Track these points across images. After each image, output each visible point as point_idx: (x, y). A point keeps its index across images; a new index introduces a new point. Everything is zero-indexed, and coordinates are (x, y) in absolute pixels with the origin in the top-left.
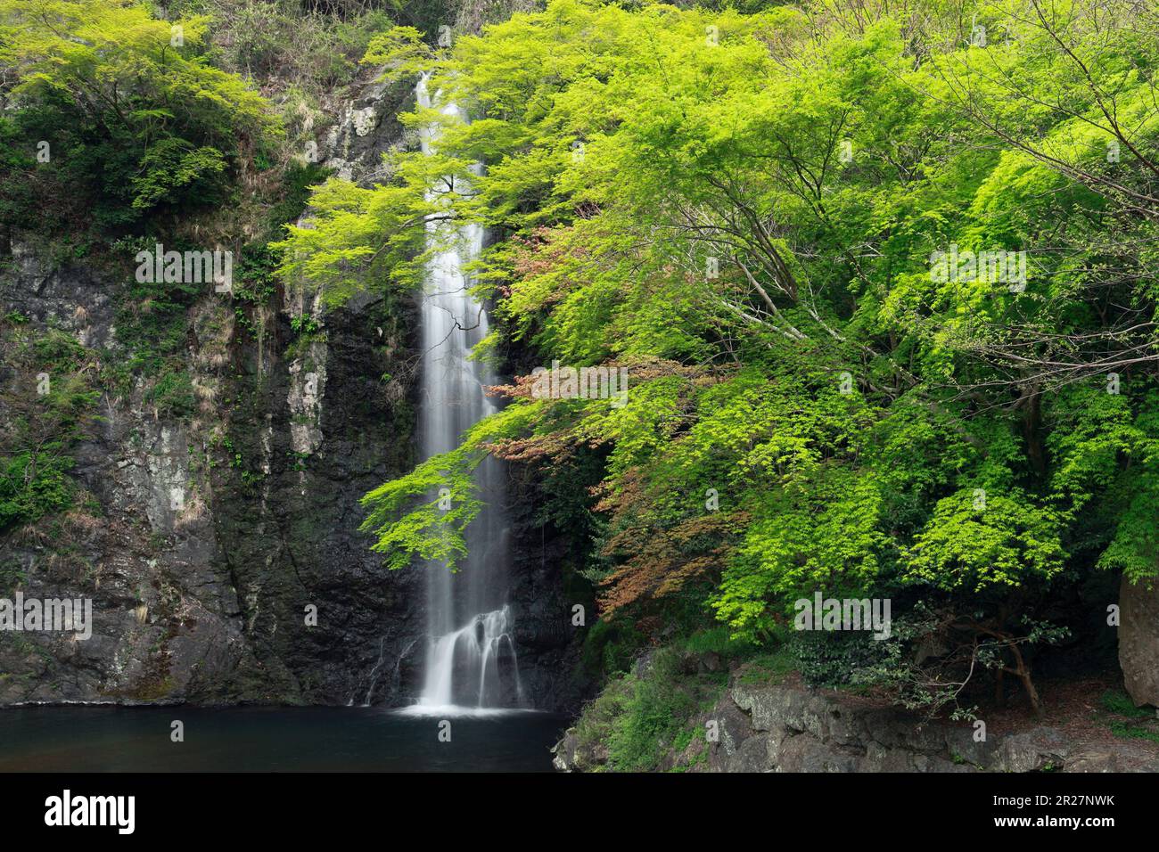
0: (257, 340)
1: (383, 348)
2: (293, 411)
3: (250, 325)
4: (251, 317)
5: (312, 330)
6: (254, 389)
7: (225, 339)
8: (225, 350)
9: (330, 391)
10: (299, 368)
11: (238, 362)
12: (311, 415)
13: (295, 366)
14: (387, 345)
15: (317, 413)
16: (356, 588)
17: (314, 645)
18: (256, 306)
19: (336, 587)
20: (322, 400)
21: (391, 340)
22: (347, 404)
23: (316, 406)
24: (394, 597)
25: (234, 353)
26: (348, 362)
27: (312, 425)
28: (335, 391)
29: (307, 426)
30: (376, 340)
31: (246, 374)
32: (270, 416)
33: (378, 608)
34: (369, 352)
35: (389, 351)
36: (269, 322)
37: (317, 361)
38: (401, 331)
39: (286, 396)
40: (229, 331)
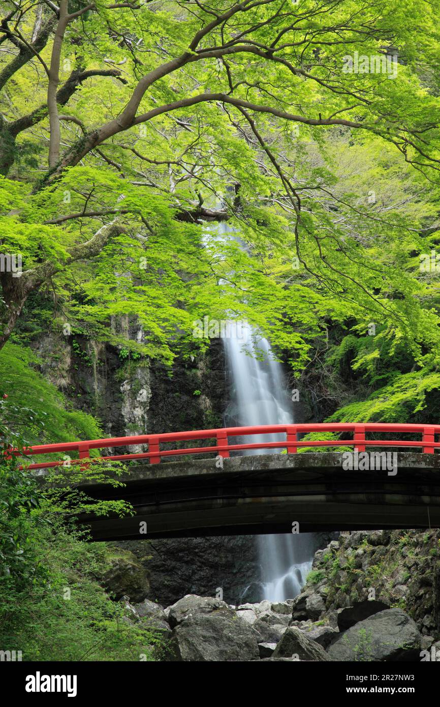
0: (92, 367)
1: (194, 371)
2: (126, 420)
3: (85, 355)
4: (86, 349)
5: (138, 358)
6: (93, 404)
7: (66, 367)
8: (65, 374)
9: (153, 405)
10: (129, 388)
11: (77, 384)
12: (140, 423)
13: (126, 386)
14: (198, 368)
15: (144, 422)
16: (197, 550)
17: (170, 595)
18: (89, 340)
19: (182, 550)
20: (147, 412)
21: (201, 364)
22: (167, 414)
23: (143, 417)
24: (226, 557)
25: (73, 377)
26: (167, 382)
27: (141, 432)
28: (157, 405)
29: (138, 432)
30: (188, 364)
31: (84, 392)
32: (110, 425)
33: (214, 566)
34: (184, 374)
35: (199, 373)
36: (101, 353)
37: (143, 382)
38: (208, 357)
39: (120, 409)
40: (68, 360)
